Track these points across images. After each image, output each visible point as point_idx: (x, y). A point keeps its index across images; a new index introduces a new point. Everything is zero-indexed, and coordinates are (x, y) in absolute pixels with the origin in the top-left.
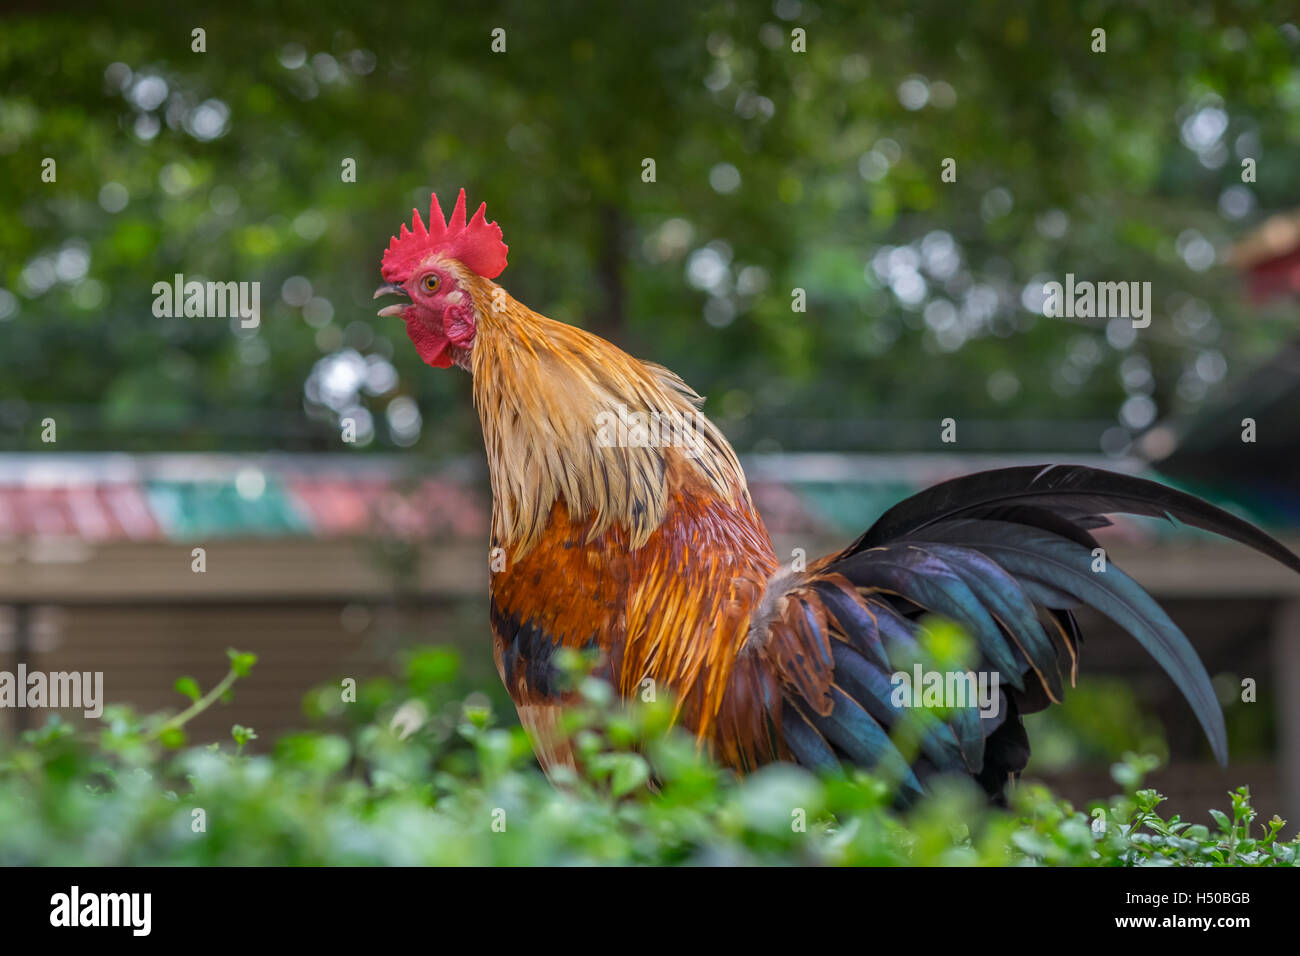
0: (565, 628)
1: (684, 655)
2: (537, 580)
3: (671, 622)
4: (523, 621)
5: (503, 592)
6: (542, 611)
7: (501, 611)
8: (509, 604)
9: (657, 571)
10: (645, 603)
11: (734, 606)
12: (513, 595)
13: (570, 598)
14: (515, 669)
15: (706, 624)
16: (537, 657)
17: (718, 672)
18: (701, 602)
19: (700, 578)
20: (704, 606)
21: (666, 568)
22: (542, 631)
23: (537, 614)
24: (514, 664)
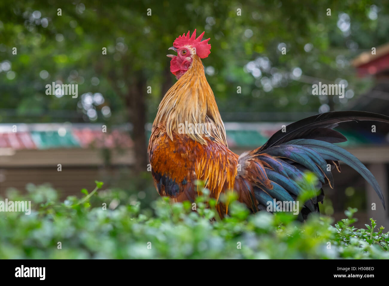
0: (176, 177)
1: (217, 180)
2: (165, 163)
3: (211, 171)
4: (162, 175)
5: (155, 167)
6: (168, 172)
7: (155, 172)
8: (158, 170)
9: (203, 159)
10: (201, 167)
11: (231, 165)
12: (158, 168)
13: (176, 168)
14: (161, 188)
15: (223, 171)
16: (168, 185)
17: (231, 184)
18: (219, 165)
19: (217, 159)
20: (221, 167)
21: (206, 157)
22: (168, 178)
23: (167, 173)
24: (161, 187)
